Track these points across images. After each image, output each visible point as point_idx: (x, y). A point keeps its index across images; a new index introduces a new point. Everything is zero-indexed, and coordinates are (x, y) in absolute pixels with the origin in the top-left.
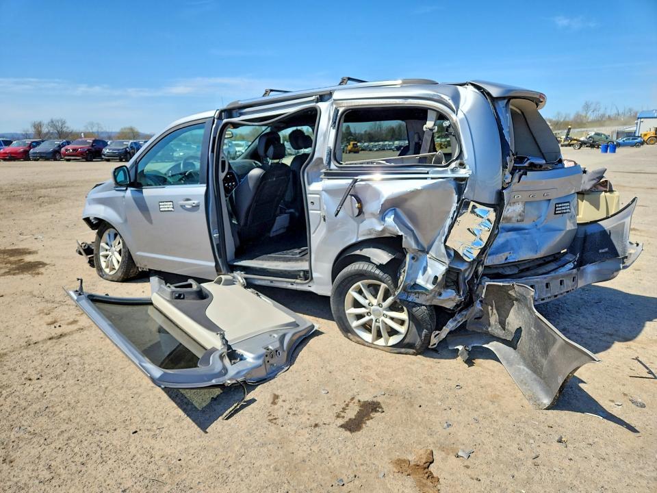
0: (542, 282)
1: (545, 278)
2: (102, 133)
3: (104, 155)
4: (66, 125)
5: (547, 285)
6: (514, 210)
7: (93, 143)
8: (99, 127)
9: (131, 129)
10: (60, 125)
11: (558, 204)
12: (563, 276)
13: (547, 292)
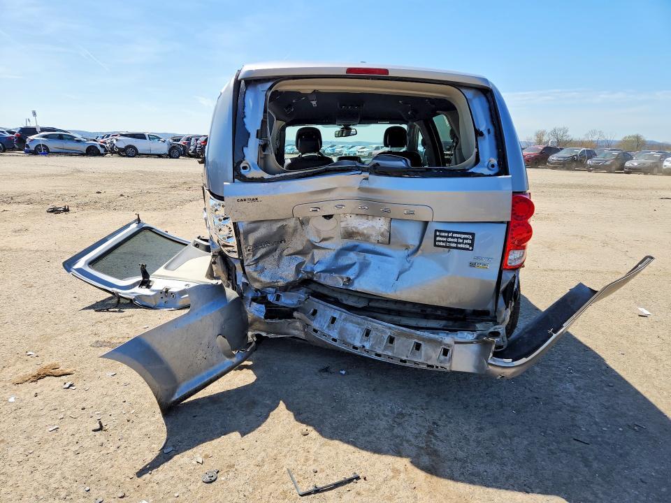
0: (383, 332)
1: (390, 328)
2: (602, 142)
3: (549, 162)
4: (568, 133)
5: (391, 340)
6: (373, 227)
7: (543, 150)
8: (600, 135)
9: (638, 138)
10: (561, 134)
11: (440, 231)
12: (424, 339)
13: (386, 348)
